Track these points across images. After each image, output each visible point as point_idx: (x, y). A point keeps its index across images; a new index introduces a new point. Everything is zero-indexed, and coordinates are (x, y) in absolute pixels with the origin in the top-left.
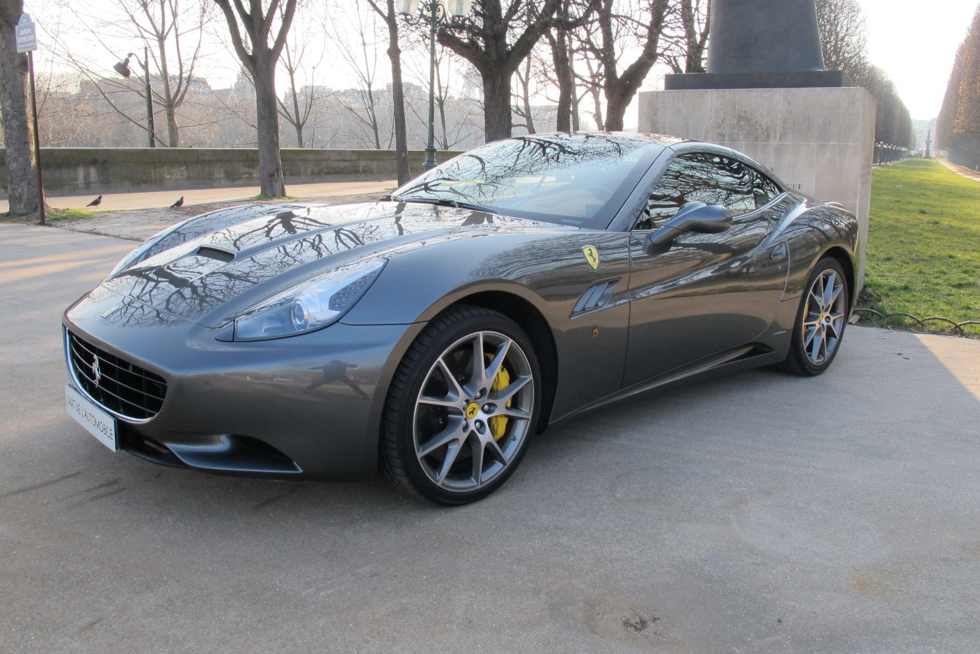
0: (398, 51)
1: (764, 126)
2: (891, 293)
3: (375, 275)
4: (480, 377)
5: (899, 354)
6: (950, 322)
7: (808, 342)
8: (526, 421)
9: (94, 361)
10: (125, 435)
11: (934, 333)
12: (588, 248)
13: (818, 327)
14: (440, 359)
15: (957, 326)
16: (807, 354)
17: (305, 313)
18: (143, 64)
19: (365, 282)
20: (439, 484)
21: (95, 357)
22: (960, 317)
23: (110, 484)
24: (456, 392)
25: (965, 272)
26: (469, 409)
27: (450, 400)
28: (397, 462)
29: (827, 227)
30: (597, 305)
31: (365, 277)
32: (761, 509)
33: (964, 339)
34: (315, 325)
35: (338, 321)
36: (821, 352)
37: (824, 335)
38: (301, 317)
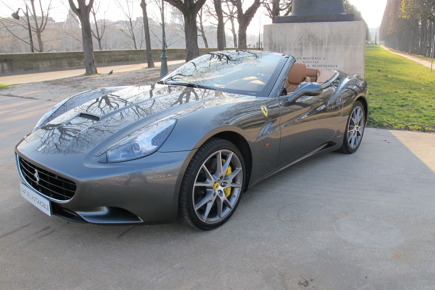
0: (146, 5)
1: (320, 39)
2: (375, 111)
3: (172, 128)
4: (220, 171)
5: (385, 141)
6: (404, 124)
7: (350, 139)
8: (239, 188)
9: (35, 172)
10: (55, 208)
11: (397, 129)
12: (263, 107)
13: (354, 132)
14: (203, 165)
15: (406, 126)
16: (349, 144)
17: (140, 147)
18: (26, 13)
19: (168, 131)
20: (204, 221)
21: (36, 170)
22: (406, 121)
23: (46, 229)
24: (210, 179)
25: (404, 99)
26: (216, 186)
27: (208, 183)
28: (186, 214)
29: (355, 87)
30: (267, 133)
31: (167, 129)
32: (346, 222)
33: (410, 132)
34: (145, 153)
35: (157, 151)
36: (355, 143)
37: (356, 135)
38: (139, 149)
